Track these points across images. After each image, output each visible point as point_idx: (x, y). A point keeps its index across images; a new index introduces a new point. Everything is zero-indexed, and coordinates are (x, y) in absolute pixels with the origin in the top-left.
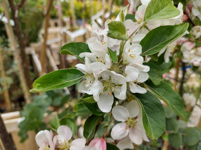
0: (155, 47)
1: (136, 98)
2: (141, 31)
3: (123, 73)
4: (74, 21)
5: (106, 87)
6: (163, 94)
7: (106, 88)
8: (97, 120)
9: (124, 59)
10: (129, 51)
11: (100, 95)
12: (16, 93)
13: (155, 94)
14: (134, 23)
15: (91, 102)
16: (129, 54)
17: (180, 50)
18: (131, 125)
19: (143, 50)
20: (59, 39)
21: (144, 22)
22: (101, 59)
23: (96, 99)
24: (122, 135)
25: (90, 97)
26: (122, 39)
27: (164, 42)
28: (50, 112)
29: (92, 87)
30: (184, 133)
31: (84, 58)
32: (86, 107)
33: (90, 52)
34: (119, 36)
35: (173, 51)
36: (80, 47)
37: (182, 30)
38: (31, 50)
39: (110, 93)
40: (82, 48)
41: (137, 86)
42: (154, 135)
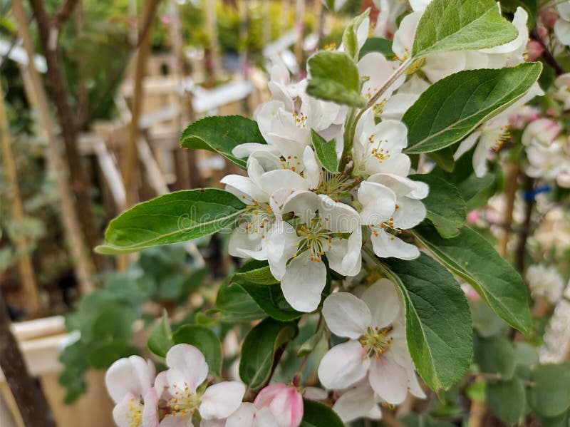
0: (447, 129)
1: (392, 272)
2: (410, 85)
3: (353, 200)
4: (216, 60)
5: (306, 239)
6: (467, 263)
7: (306, 245)
8: (279, 334)
9: (357, 162)
10: (370, 139)
11: (288, 263)
12: (52, 264)
13: (443, 263)
14: (390, 62)
15: (264, 283)
16: (371, 149)
17: (519, 141)
18: (376, 350)
19: (412, 139)
20: (173, 110)
21: (414, 58)
22: (292, 162)
23: (278, 272)
24: (350, 376)
25: (262, 269)
26: (348, 103)
27: (470, 116)
28: (149, 319)
29: (266, 241)
30: (531, 380)
31: (246, 158)
32: (248, 296)
33: (264, 142)
34: (339, 92)
35: (497, 144)
36: (236, 129)
37: (524, 82)
38: (95, 141)
39: (315, 257)
40: (241, 132)
41: (392, 239)
42: (440, 377)
